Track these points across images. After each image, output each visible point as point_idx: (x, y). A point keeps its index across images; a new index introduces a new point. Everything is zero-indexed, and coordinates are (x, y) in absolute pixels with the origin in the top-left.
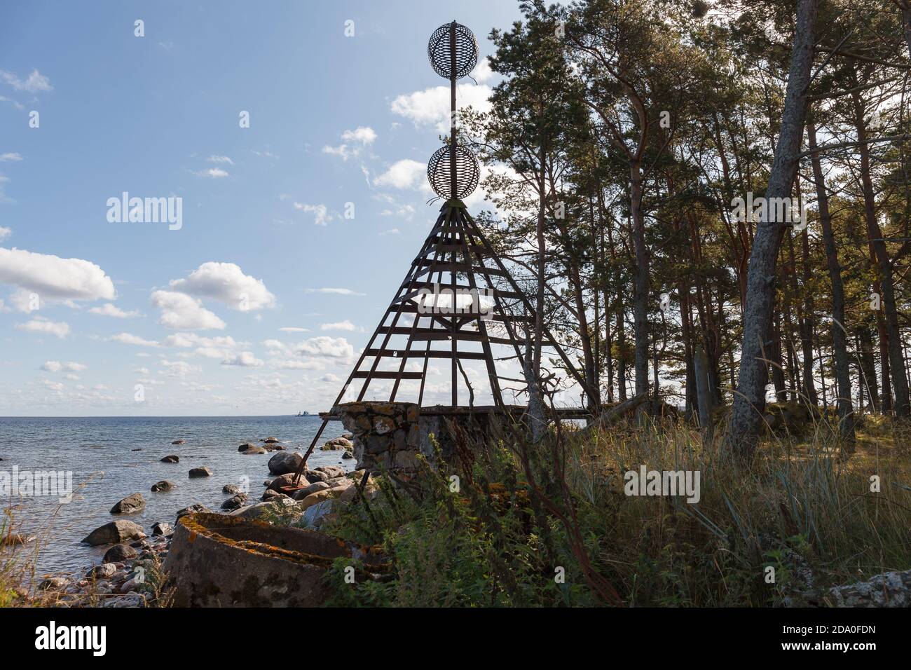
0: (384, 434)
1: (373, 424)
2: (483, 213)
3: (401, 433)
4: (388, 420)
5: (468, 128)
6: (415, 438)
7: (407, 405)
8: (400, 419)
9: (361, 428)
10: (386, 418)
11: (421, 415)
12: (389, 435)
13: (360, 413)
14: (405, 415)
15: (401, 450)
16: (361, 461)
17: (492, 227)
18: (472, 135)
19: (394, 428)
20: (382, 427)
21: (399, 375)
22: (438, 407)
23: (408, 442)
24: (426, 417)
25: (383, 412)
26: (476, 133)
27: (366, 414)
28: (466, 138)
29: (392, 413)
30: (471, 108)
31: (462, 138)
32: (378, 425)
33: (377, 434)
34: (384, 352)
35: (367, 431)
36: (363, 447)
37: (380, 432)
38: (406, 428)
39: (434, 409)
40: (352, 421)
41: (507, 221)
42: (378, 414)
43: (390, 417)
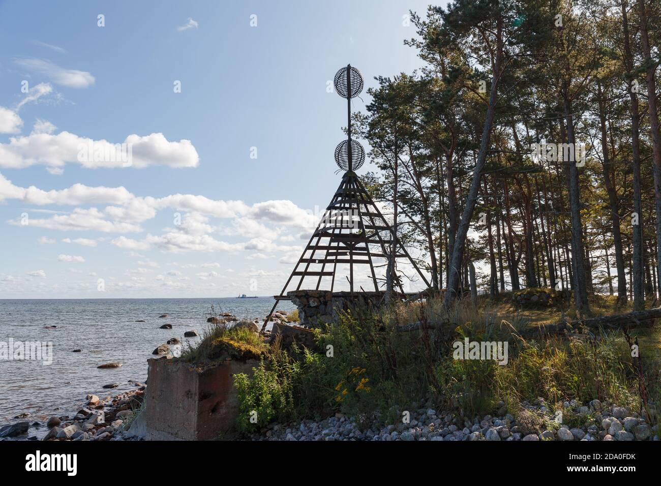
0: (314, 307)
1: (308, 302)
2: (368, 173)
3: (323, 306)
4: (316, 299)
5: (359, 124)
6: (330, 309)
7: (326, 292)
8: (322, 299)
9: (302, 304)
10: (315, 298)
11: (333, 297)
12: (317, 307)
13: (301, 296)
14: (324, 297)
15: (323, 315)
16: (303, 320)
17: (375, 181)
18: (361, 128)
19: (319, 304)
20: (313, 303)
21: (321, 274)
22: (342, 292)
23: (327, 311)
24: (336, 298)
25: (313, 295)
26: (363, 127)
27: (305, 296)
28: (357, 129)
29: (318, 296)
30: (360, 113)
31: (355, 129)
32: (311, 302)
33: (311, 307)
34: (311, 261)
35: (306, 305)
36: (303, 313)
37: (312, 305)
38: (325, 303)
39: (340, 294)
40: (298, 300)
41: (384, 176)
42: (311, 297)
43: (317, 298)
